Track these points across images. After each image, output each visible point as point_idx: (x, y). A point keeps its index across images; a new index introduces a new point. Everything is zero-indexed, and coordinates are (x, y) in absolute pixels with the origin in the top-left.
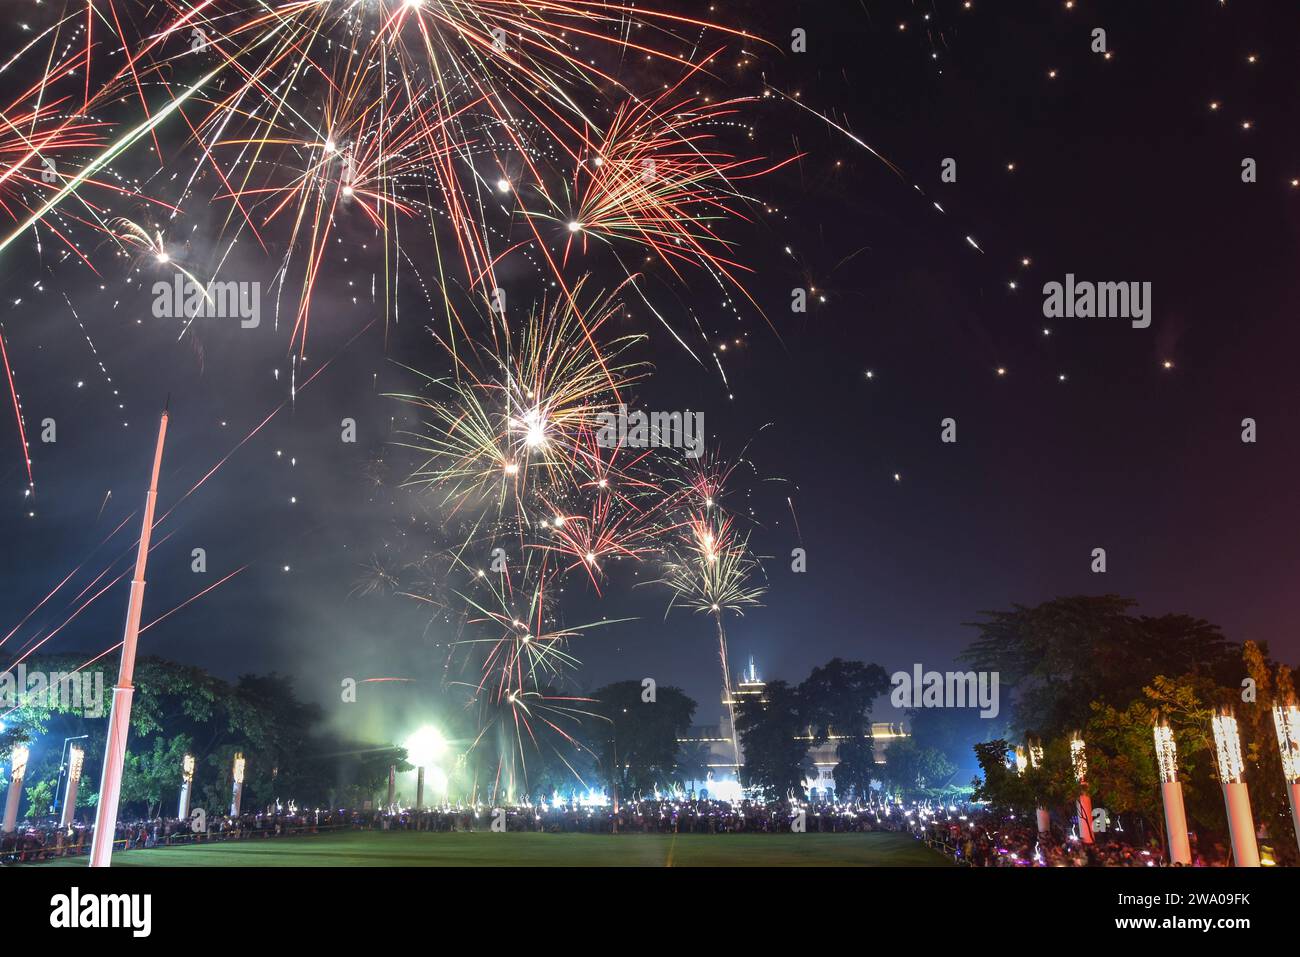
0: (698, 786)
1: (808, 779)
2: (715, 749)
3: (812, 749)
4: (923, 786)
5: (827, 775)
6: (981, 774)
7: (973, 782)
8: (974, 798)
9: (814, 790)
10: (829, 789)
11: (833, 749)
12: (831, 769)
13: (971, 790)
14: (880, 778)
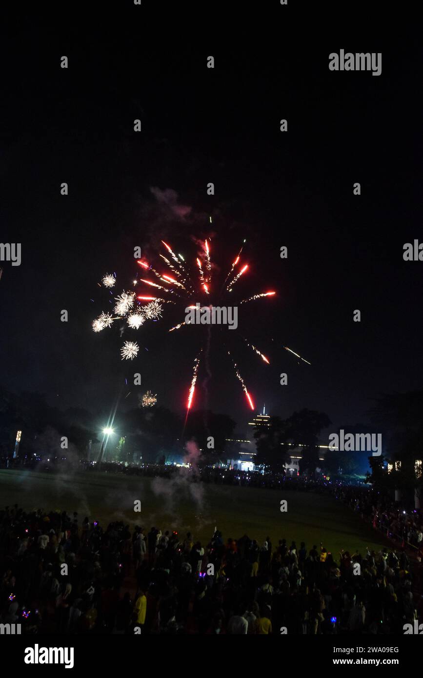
0: (233, 462)
1: (286, 464)
2: (242, 446)
3: (290, 450)
4: (341, 473)
5: (295, 463)
6: (371, 471)
7: (366, 474)
8: (366, 481)
9: (288, 469)
10: (296, 470)
11: (299, 450)
12: (298, 461)
13: (364, 477)
14: (320, 467)
